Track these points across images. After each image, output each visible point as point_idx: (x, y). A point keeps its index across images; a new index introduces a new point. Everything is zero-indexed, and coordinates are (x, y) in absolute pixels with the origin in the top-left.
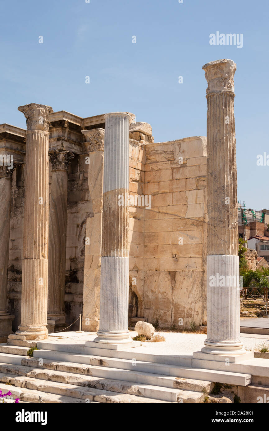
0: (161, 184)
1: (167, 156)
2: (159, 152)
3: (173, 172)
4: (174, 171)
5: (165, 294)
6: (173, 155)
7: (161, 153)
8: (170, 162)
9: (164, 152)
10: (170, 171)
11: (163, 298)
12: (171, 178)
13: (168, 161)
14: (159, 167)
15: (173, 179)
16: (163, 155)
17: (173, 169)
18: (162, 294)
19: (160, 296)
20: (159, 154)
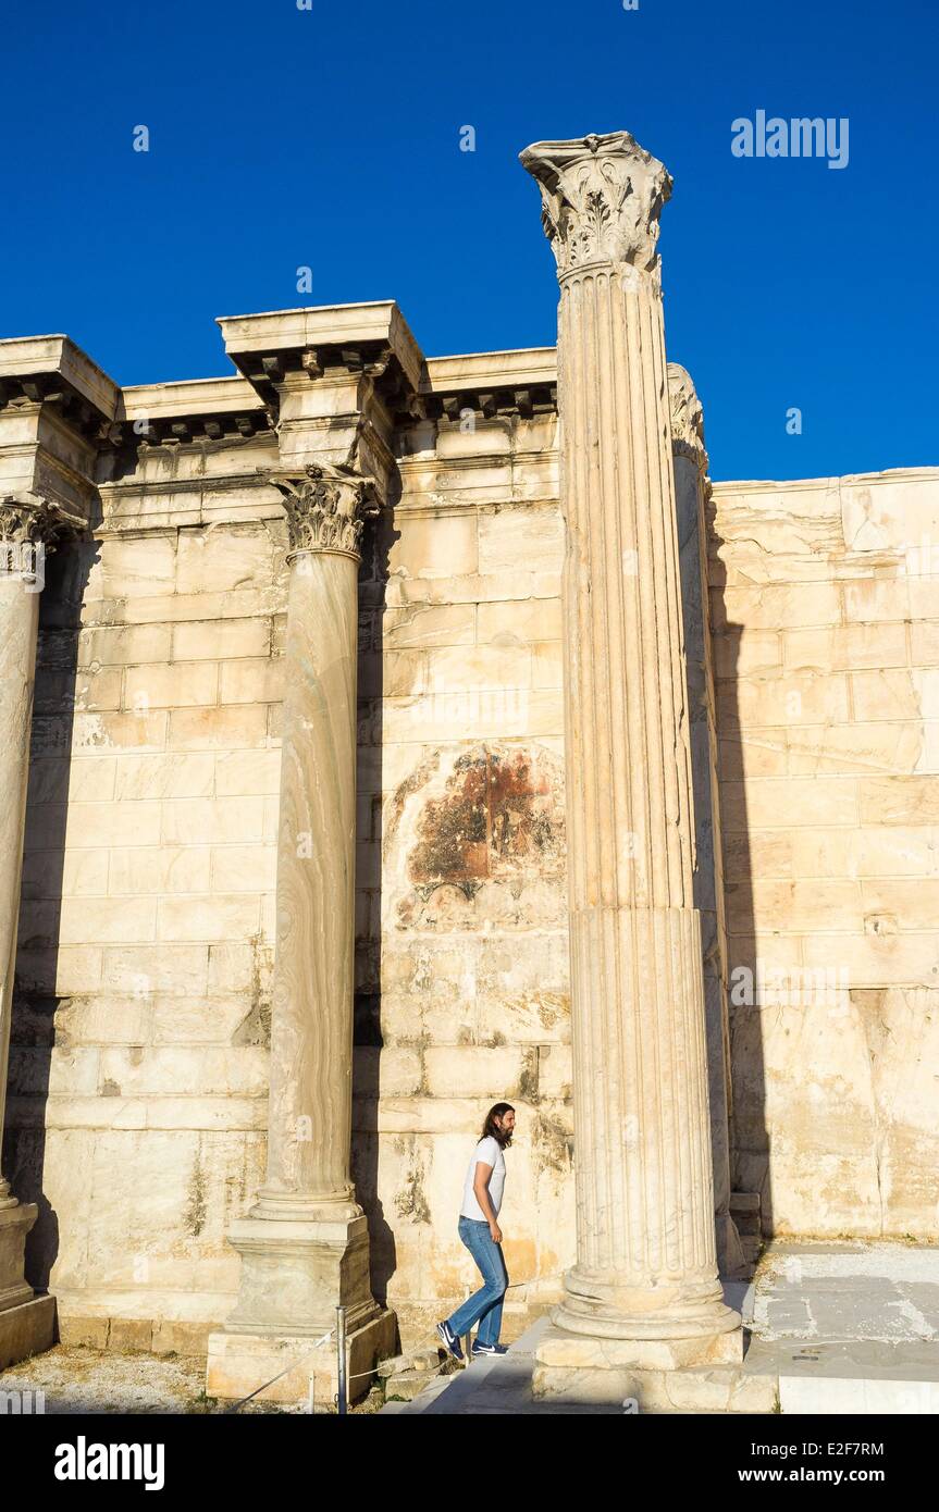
0: (792, 639)
1: (811, 536)
2: (768, 517)
3: (842, 591)
4: (848, 591)
5: (840, 1086)
6: (836, 534)
7: (781, 523)
8: (825, 556)
9: (795, 517)
10: (829, 593)
11: (831, 1105)
12: (836, 617)
13: (818, 551)
14: (776, 575)
15: (845, 623)
16: (788, 530)
17: (839, 582)
18: (828, 1084)
19: (816, 1094)
20: (769, 522)
